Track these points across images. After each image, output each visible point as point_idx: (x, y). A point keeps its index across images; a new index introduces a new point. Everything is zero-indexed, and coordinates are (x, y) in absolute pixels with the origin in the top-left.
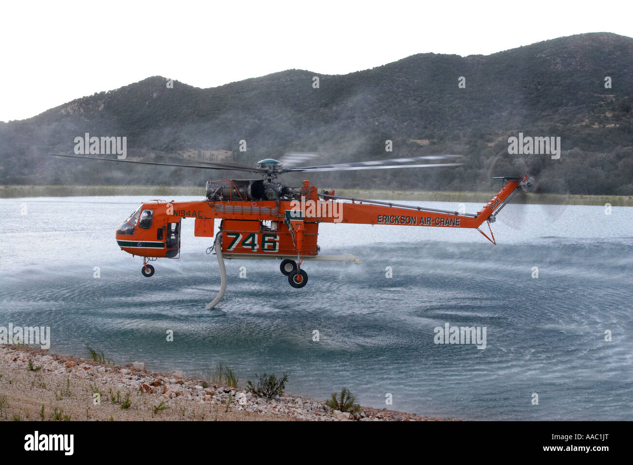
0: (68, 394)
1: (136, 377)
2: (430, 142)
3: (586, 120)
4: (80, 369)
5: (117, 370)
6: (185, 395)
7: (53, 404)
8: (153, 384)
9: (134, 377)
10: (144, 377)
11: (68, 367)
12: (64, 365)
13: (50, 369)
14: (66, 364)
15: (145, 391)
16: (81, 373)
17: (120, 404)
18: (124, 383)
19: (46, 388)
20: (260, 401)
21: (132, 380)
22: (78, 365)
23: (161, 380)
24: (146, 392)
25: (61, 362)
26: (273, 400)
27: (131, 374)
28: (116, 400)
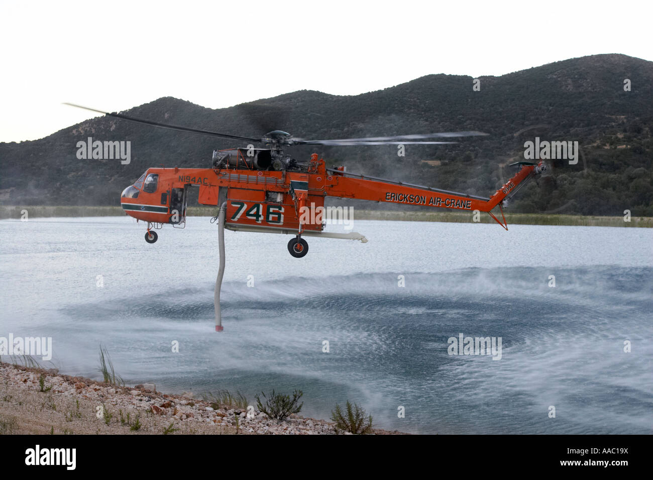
0: (77, 415)
1: (147, 398)
2: (441, 164)
3: (597, 141)
4: (90, 390)
5: (127, 392)
6: (195, 417)
7: (63, 425)
8: (163, 406)
9: (144, 398)
10: (154, 398)
11: (78, 388)
12: (75, 387)
13: (60, 391)
14: (75, 385)
15: (155, 412)
16: (91, 395)
17: (130, 425)
18: (134, 404)
19: (55, 410)
20: (271, 423)
21: (143, 402)
22: (88, 386)
23: (172, 401)
24: (156, 414)
25: (71, 383)
26: (284, 422)
27: (142, 395)
28: (126, 422)
